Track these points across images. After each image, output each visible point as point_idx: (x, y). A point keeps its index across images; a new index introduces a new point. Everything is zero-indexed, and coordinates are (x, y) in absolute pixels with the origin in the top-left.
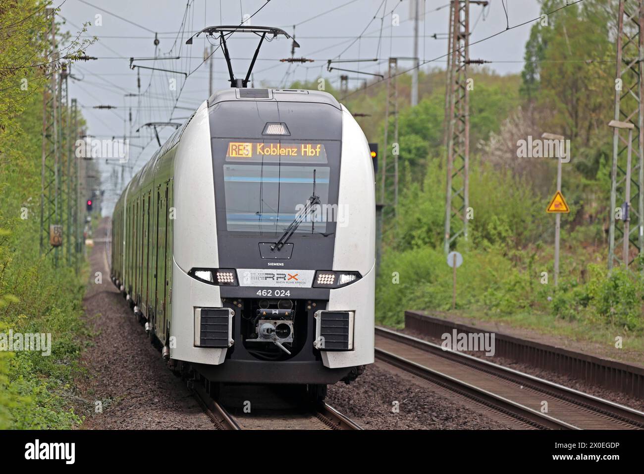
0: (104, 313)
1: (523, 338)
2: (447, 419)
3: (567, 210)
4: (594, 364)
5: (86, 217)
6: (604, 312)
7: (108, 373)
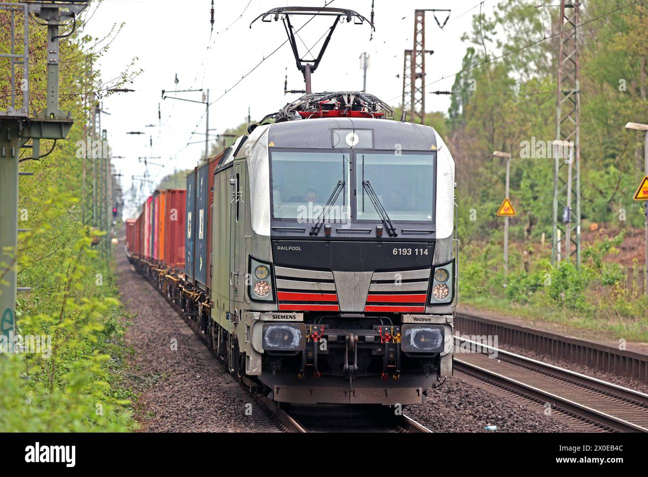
0: (136, 297)
1: (490, 319)
2: (449, 392)
3: (514, 213)
4: (560, 342)
5: (112, 222)
6: (555, 297)
7: (150, 350)
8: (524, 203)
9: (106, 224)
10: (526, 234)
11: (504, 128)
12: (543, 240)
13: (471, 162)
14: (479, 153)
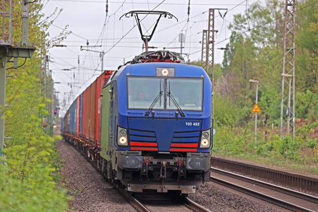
2: (230, 200)
3: (260, 111)
5: (54, 117)
7: (73, 178)
8: (263, 108)
9: (51, 118)
10: (264, 123)
11: (252, 71)
12: (273, 126)
13: (235, 89)
14: (239, 84)
